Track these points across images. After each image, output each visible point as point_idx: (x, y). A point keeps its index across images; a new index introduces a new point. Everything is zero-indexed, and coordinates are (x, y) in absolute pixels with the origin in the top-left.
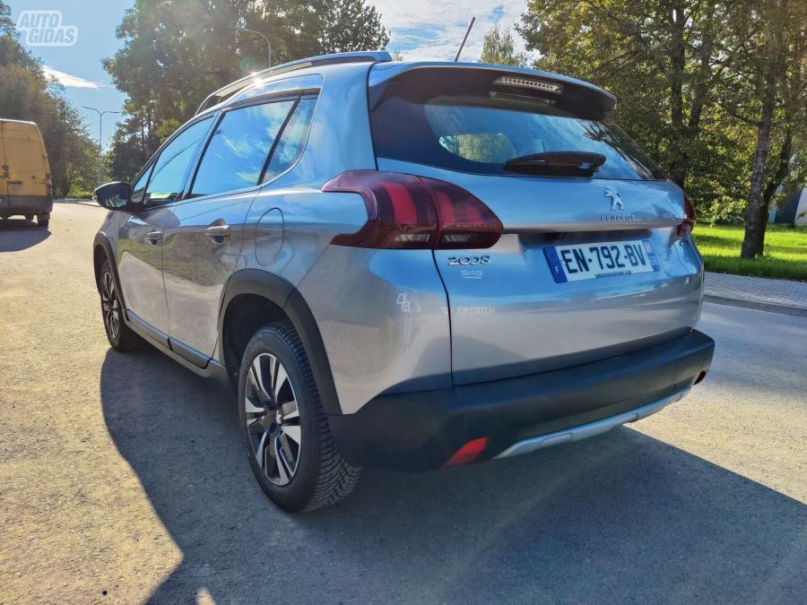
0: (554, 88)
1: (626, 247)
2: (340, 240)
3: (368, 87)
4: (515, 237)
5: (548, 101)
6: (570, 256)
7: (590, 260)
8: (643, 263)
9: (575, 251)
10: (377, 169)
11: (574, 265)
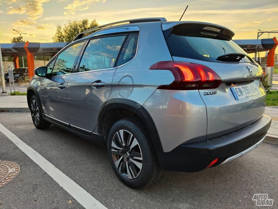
0: (219, 30)
1: (250, 86)
2: (162, 87)
3: (163, 31)
4: (224, 84)
5: (216, 35)
6: (238, 90)
7: (243, 92)
8: (255, 92)
9: (238, 88)
10: (173, 61)
11: (239, 93)
